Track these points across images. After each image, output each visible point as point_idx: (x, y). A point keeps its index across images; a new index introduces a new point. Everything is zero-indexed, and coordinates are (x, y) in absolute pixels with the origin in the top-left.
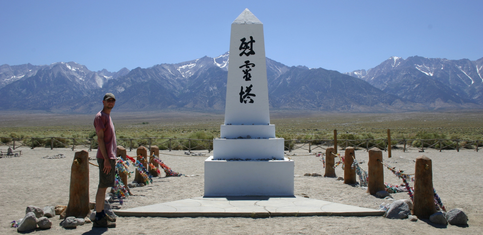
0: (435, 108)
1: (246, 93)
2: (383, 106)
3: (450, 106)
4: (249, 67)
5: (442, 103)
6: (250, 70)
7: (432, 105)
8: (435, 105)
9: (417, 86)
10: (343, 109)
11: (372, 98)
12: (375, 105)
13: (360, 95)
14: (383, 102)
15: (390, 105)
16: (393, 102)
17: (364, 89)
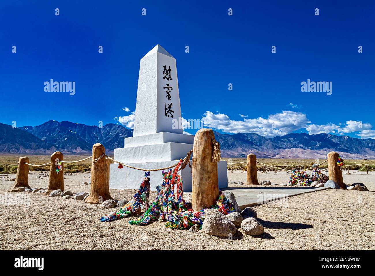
0: (76, 152)
1: (168, 109)
2: (43, 151)
3: (85, 152)
4: (169, 89)
5: (81, 149)
6: (170, 91)
7: (75, 151)
8: (76, 151)
9: (66, 139)
10: (13, 151)
11: (36, 145)
12: (37, 150)
13: (27, 142)
14: (43, 148)
15: (48, 150)
16: (50, 148)
17: (30, 139)
